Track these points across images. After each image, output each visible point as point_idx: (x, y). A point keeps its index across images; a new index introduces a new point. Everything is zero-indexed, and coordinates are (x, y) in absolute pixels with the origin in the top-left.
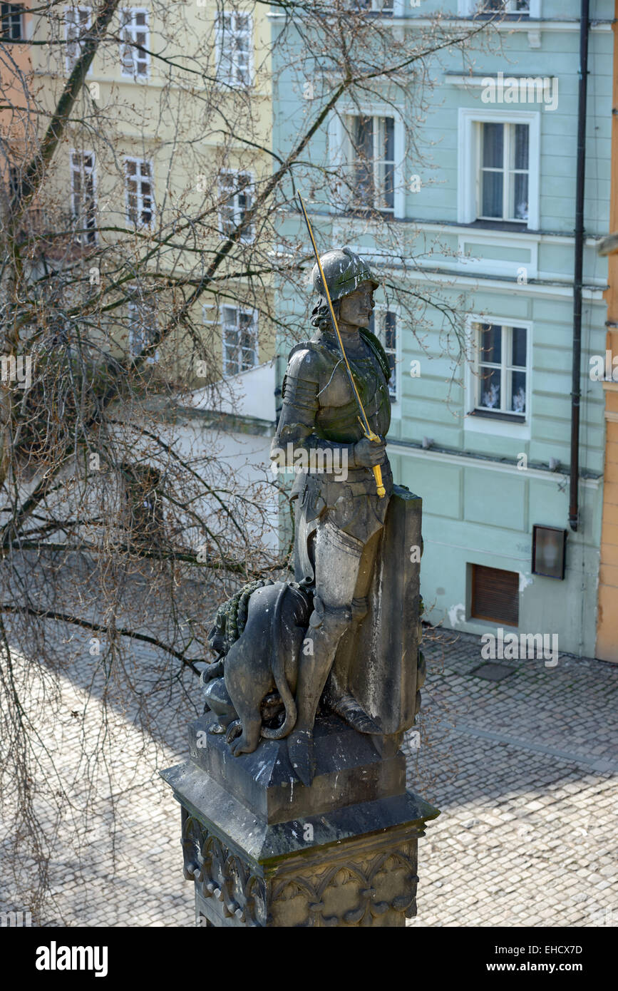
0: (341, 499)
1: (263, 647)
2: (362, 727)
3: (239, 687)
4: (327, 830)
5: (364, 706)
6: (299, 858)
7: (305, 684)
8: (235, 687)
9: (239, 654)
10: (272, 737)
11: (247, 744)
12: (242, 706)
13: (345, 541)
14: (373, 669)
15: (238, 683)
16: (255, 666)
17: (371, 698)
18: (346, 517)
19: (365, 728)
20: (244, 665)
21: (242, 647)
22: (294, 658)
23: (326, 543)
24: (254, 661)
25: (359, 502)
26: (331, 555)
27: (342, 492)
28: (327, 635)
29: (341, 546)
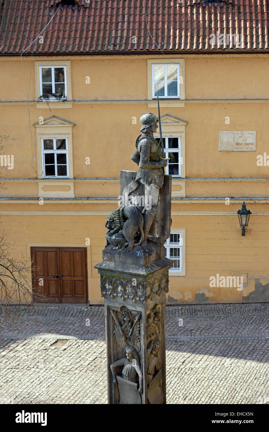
0: (156, 177)
1: (136, 220)
2: (155, 241)
3: (129, 232)
4: (155, 267)
5: (153, 236)
6: (151, 275)
7: (146, 229)
8: (127, 233)
9: (130, 223)
10: (137, 245)
11: (131, 248)
12: (129, 238)
13: (157, 188)
14: (157, 224)
15: (128, 231)
16: (135, 225)
17: (156, 232)
18: (157, 181)
19: (156, 241)
20: (131, 226)
21: (130, 221)
22: (143, 222)
23: (152, 189)
24: (134, 224)
25: (160, 177)
26: (153, 192)
27: (156, 175)
28: (153, 214)
29: (156, 189)
